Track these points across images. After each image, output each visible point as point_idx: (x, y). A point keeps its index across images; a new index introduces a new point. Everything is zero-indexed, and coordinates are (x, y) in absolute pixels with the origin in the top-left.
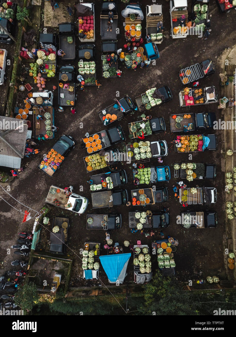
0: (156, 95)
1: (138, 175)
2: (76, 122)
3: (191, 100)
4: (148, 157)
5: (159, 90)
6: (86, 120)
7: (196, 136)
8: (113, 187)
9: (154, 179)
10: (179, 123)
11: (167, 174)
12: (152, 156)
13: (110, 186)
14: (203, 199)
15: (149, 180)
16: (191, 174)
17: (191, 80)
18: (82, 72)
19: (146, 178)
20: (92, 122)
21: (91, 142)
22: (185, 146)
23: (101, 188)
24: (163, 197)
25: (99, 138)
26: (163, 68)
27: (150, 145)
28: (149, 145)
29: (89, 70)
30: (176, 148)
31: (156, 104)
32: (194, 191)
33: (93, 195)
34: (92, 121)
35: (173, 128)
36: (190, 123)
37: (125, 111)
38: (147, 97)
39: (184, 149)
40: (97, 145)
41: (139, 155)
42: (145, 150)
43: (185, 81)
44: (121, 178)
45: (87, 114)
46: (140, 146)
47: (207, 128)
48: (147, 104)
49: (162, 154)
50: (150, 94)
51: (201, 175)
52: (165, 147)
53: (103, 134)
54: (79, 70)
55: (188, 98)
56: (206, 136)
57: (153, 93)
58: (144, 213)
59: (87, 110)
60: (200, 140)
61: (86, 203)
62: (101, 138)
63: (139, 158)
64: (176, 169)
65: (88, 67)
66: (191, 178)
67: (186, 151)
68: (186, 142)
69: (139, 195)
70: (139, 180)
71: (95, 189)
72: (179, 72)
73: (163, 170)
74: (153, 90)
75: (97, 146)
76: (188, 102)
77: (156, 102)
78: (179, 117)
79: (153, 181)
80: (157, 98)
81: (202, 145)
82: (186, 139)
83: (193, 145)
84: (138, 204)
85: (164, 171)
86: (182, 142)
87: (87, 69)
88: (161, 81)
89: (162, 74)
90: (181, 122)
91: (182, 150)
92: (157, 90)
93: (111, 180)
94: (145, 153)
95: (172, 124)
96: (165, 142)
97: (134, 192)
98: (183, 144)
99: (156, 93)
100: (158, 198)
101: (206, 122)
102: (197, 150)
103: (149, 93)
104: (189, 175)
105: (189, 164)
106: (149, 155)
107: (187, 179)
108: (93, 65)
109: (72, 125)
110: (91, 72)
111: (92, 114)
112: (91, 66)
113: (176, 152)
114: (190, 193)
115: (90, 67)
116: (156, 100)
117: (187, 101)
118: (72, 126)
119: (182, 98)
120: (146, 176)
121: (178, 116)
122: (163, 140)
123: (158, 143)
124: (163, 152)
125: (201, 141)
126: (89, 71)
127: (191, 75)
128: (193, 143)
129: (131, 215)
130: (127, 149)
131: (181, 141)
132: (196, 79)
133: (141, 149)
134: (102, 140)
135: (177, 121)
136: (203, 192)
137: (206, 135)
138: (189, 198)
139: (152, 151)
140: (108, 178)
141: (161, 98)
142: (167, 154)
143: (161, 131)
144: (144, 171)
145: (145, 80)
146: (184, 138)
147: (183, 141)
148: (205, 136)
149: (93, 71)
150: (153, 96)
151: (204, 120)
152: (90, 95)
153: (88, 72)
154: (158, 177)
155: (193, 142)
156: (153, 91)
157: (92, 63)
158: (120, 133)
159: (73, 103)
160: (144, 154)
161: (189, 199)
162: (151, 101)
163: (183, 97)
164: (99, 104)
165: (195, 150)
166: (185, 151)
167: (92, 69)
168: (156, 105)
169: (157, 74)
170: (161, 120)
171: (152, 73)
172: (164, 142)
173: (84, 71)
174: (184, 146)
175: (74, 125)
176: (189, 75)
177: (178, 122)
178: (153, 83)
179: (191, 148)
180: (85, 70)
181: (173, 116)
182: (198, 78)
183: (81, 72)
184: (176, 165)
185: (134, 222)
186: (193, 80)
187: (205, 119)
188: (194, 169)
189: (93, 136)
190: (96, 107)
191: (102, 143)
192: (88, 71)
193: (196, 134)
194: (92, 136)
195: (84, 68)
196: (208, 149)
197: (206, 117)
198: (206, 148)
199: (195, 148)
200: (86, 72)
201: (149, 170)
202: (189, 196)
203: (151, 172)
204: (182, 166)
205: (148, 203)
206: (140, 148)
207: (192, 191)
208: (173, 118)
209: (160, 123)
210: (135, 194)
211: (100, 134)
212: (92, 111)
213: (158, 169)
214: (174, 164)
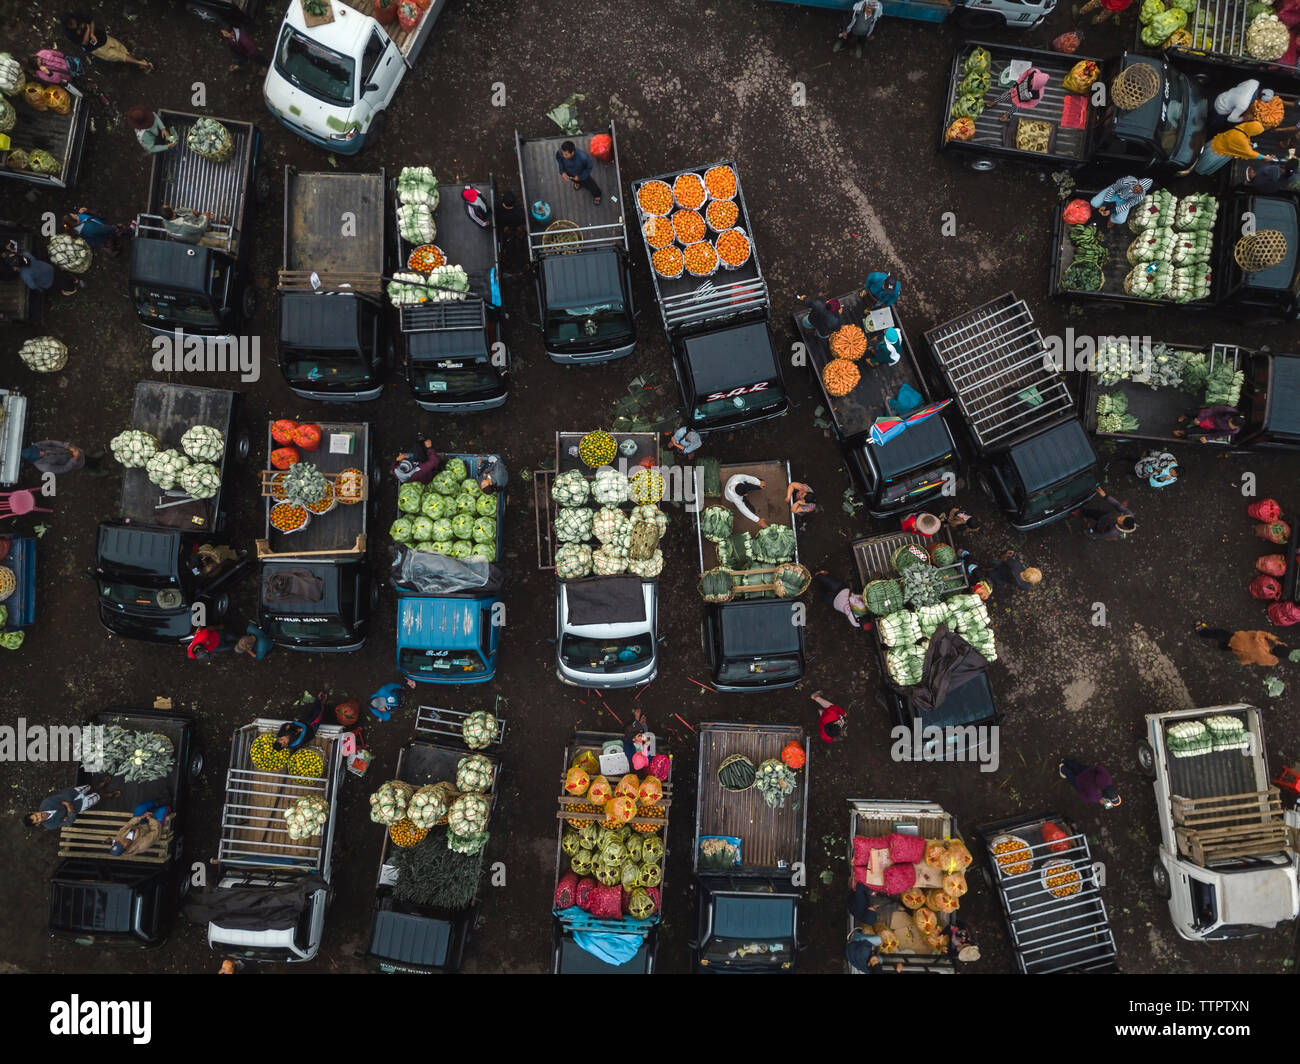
0: (950, 658)
1: (460, 482)
2: (840, 150)
3: (887, 873)
4: (561, 553)
5: (977, 681)
6: (842, 213)
7: (656, 880)
8: (396, 300)
9: (417, 574)
10: (752, 778)
11: (439, 664)
12: (565, 580)
13: (405, 283)
14: (248, 873)
15: (416, 542)
16: (414, 814)
17: (1011, 894)
18: (1153, 210)
19: (428, 525)
20: (827, 249)
21: (702, 211)
22: (598, 800)
23: (404, 233)
24: (292, 615)
25: (721, 267)
26: (1103, 724)
27: (635, 575)
28: (639, 571)
29: (1161, 255)
30: (599, 742)
31: (892, 650)
32: (304, 820)
33: (374, 181)
34: (831, 249)
35: (722, 740)
36: (742, 846)
37: (870, 447)
38: (945, 598)
39: (579, 789)
40: (682, 248)
41: (579, 499)
42: (608, 537)
43: (1011, 851)
44: (450, 365)
45: (883, 223)
46: (636, 510)
47: (701, 952)
48: (897, 592)
49: (574, 650)
50: (963, 620)
51: (405, 874)
52: (609, 668)
53: (746, 293)
54: (1168, 195)
55: (902, 856)
56: (645, 940)
57: (965, 638)
58: (214, 480)
59: (904, 227)
60: (626, 899)
61: (329, 131)
62: (722, 276)
63: (565, 494)
64: (469, 721)
65: (1175, 251)
66: (385, 810)
67: (571, 801)
68: (621, 810)
69: (332, 466)
70: (425, 479)
71: (404, 196)
72: (1068, 820)
73: (467, 638)
74: (984, 642)
75: (677, 244)
76: (879, 858)
77: (905, 648)
78: (789, 786)
79: (405, 569)
80: (933, 657)
81: (591, 910)
82: (643, 812)
83: (600, 852)
84: (273, 456)
85: (460, 645)
86: (627, 785)
87: (1166, 241)
88: (1022, 702)
89: (1066, 714)
90: (757, 790)
91: (576, 778)
92: (978, 664)
93: (443, 295)
94: (587, 537)
95: (751, 736)
96: (644, 673)
97: (356, 443)
98: (613, 784)
99: (961, 658)
100: (287, 582)
101: (733, 955)
102: (566, 871)
103: (968, 614)
104: (407, 800)
105: (482, 807)
106: (570, 561)
107: (385, 787)
108: (1185, 285)
109: (823, 126)
110: (1144, 265)
111: (876, 252)
112: (1182, 271)
113: (575, 736)
114: (297, 792)
115: (1177, 264)
116: (920, 652)
117: (885, 852)
118: (816, 122)
119: (908, 820)
120: (442, 529)
121: (800, 779)
122: (658, 665)
123: (644, 627)
124: (585, 652)
125: (616, 908)
126: (1150, 255)
127: (1048, 897)
128: (612, 851)
129: (214, 404)
130: (631, 437)
131: (634, 777)
132: (1020, 927)
133: (620, 517)
134: (708, 283)
135: (768, 769)
136: (294, 874)
137: (648, 943)
138: (273, 780)
139: (592, 585)
140: (463, 277)
141: (927, 682)
142: (566, 677)
143: (713, 660)
144: (479, 521)
145: (1044, 603)
146: (654, 796)
147: (631, 789)
148: (646, 934)
149: (1150, 278)
150: (947, 635)
151: (749, 941)
152: (991, 255)
153: (1144, 249)
154: (421, 603)
155: (616, 851)
156: (976, 638)
157: (1202, 282)
158: (738, 402)
159: (963, 131)
160: (583, 529)
161: (266, 779)
162: (915, 617)
163: (914, 828)
164: (928, 307)
165: (567, 858)
166: (567, 793)
167: (1161, 278)
168: (885, 648)
169: (1070, 680)
170: (788, 668)
171: (1078, 654)
172: (647, 669)
173: (1153, 224)
174: (598, 792)
175: (825, 136)
176: (1043, 881)
177: (759, 773)
178: (1017, 653)
179: (587, 833)
180: (1158, 232)
181: (803, 748)
182: (1023, 938)
183: (1148, 205)
184: (490, 725)
185: (167, 419)
186: (1014, 906)
187: (754, 948)
188: (450, 837)
189: (740, 229)
190: (913, 281)
191: (690, 281)
192: (1155, 246)
193: (666, 877)
194: (740, 222)
195: (1176, 229)
196: (559, 945)
197: (769, 953)
198: (570, 934)
199: (583, 858)
200: (1148, 238)
201: (479, 548)
202: (285, 781)
203: (465, 565)
204: (474, 765)
205: (276, 520)
206: (628, 515)
207: (303, 803)
208: (786, 744)
209: (767, 657)
210: (340, 443)
211: (747, 271)
212: (893, 258)
213: (475, 604)
214: (499, 715)
